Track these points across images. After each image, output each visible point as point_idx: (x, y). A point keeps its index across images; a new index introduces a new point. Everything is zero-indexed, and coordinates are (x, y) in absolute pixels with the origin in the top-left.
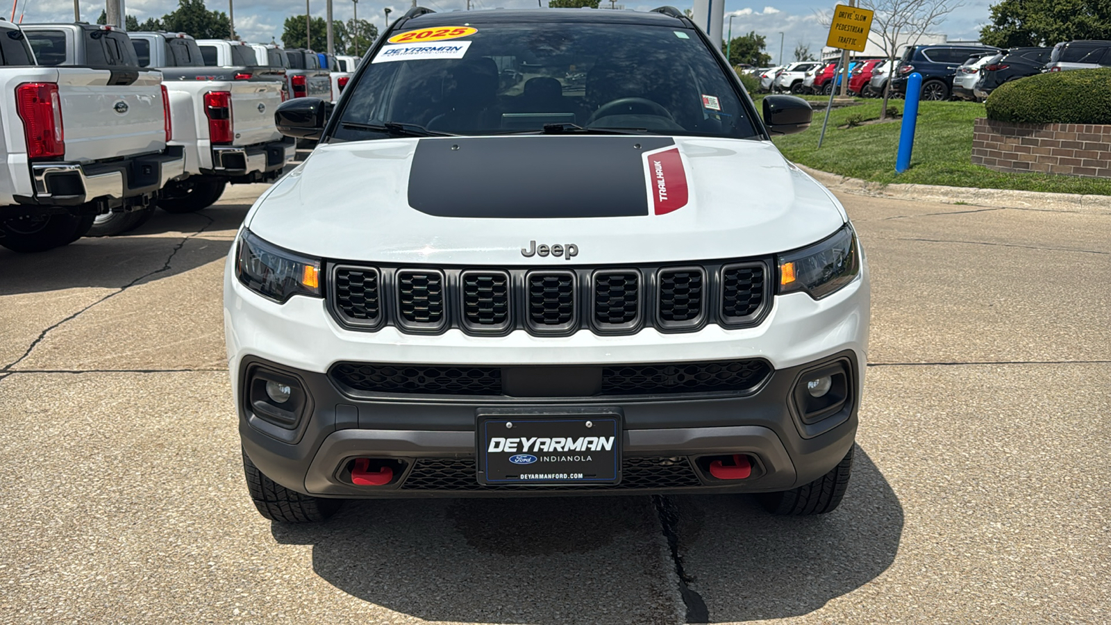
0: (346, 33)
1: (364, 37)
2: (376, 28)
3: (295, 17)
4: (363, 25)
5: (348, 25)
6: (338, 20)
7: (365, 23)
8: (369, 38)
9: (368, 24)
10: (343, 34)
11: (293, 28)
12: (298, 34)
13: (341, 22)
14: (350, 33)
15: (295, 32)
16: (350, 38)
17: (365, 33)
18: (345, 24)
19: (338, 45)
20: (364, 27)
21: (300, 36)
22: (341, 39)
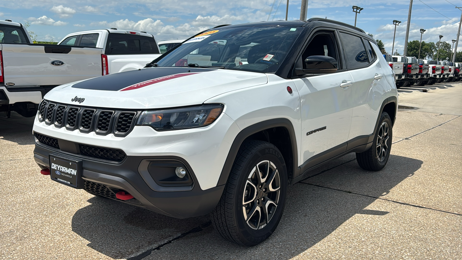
0: (435, 48)
1: (444, 50)
2: (450, 45)
3: (412, 41)
4: (444, 44)
5: (436, 44)
6: (432, 42)
7: (445, 43)
8: (446, 50)
9: (447, 44)
10: (433, 48)
11: (410, 46)
12: (412, 49)
13: (433, 43)
14: (437, 48)
15: (411, 48)
16: (437, 50)
17: (445, 47)
18: (435, 44)
19: (430, 53)
20: (444, 45)
21: (413, 50)
22: (432, 51)
